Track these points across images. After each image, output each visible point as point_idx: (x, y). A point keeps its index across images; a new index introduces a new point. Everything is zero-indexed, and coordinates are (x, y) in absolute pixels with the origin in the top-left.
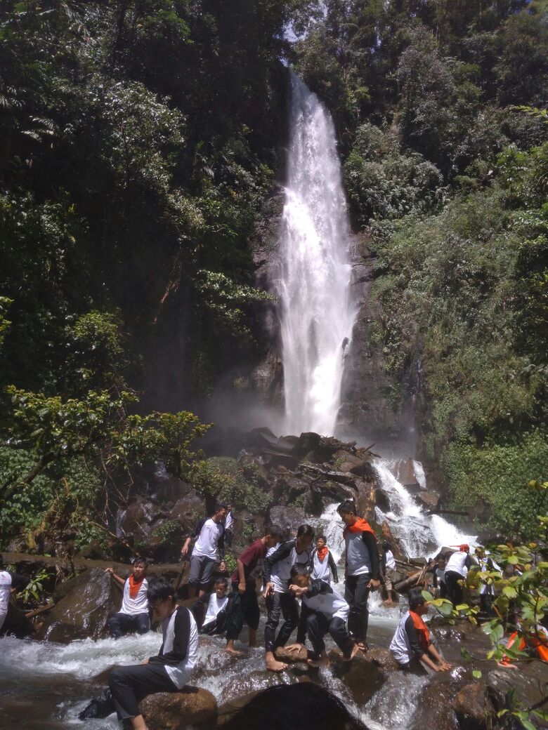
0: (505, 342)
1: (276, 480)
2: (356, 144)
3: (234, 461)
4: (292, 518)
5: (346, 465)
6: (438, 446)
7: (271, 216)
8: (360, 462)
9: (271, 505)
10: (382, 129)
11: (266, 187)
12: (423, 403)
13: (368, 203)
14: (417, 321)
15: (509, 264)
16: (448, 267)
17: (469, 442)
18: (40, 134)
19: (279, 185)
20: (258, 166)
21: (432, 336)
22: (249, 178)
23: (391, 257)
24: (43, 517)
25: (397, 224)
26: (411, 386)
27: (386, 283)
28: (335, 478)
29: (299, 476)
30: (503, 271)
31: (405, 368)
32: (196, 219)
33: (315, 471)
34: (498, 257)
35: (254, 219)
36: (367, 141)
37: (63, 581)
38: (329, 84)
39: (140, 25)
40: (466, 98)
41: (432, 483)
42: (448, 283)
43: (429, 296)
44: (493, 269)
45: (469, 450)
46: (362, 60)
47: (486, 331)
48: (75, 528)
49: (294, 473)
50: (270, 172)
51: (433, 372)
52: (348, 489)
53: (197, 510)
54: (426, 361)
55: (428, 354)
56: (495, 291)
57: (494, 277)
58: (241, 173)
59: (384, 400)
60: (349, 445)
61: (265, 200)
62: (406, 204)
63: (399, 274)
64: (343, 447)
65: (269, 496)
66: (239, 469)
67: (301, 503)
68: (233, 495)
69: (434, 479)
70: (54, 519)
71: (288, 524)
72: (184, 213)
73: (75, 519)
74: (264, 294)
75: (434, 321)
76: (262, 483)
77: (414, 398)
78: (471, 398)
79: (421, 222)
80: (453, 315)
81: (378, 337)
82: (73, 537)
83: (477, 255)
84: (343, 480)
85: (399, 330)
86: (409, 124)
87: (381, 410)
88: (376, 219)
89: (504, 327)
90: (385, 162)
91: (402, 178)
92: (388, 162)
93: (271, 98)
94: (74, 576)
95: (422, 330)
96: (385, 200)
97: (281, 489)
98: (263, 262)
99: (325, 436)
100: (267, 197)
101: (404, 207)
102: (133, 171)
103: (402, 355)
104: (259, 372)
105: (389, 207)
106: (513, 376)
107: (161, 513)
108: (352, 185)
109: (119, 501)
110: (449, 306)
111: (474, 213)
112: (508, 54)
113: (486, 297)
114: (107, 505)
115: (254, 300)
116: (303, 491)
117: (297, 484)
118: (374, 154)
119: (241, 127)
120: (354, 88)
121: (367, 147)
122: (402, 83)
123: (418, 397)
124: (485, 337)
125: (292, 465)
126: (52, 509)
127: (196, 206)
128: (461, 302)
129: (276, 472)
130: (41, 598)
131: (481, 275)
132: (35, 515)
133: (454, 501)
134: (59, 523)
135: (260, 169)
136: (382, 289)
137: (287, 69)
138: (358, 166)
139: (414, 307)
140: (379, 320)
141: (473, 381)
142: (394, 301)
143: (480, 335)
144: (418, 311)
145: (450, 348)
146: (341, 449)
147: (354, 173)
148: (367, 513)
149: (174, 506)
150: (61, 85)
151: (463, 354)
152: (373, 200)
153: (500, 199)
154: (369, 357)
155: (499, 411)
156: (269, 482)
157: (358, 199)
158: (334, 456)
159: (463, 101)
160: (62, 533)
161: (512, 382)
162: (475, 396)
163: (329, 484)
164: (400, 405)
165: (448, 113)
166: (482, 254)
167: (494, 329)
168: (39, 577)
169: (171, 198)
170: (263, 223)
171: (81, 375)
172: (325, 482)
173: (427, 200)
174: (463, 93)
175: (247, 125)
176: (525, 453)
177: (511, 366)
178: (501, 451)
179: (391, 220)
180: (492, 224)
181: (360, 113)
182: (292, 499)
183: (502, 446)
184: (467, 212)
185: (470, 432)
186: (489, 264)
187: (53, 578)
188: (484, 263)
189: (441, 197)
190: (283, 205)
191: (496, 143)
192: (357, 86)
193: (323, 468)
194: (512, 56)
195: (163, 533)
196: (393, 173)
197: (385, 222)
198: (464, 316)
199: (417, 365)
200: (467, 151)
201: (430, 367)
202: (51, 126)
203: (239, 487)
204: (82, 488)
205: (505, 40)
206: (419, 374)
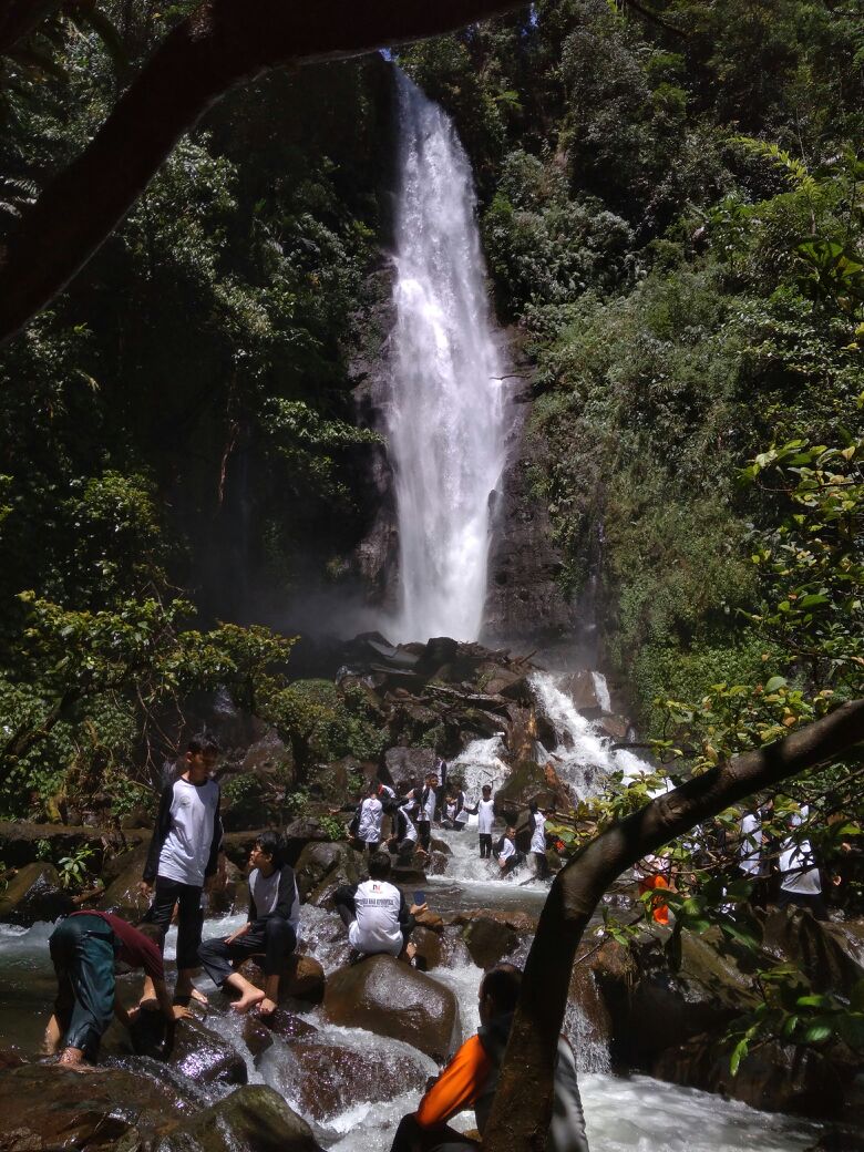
0: (720, 497)
1: (393, 710)
2: (502, 184)
3: (331, 684)
4: (418, 764)
5: (495, 685)
6: (628, 651)
7: (374, 303)
8: (514, 678)
9: (387, 746)
10: (541, 158)
11: (363, 256)
12: (606, 589)
13: (522, 279)
14: (598, 463)
15: (726, 378)
16: (639, 383)
17: (669, 645)
18: (19, 206)
19: (383, 252)
20: (350, 224)
21: (618, 489)
22: (336, 243)
23: (557, 365)
24: (62, 778)
25: (567, 311)
26: (590, 562)
27: (551, 404)
28: (478, 704)
29: (427, 703)
30: (719, 389)
31: (581, 535)
32: (259, 324)
33: (449, 695)
34: (711, 368)
35: (346, 308)
36: (519, 180)
37: (113, 857)
38: (457, 90)
39: (157, 15)
40: (666, 110)
41: (619, 704)
42: (641, 408)
43: (614, 428)
44: (704, 386)
45: (670, 656)
46: (507, 49)
47: (693, 480)
48: (109, 791)
49: (419, 699)
50: (368, 232)
51: (619, 542)
52: (497, 719)
53: (280, 758)
54: (610, 525)
55: (613, 515)
56: (706, 420)
57: (704, 399)
58: (324, 235)
59: (552, 584)
60: (500, 654)
61: (364, 278)
62: (581, 279)
63: (572, 390)
64: (493, 658)
65: (384, 734)
66: (339, 697)
67: (430, 742)
68: (331, 734)
69: (622, 699)
70: (77, 780)
71: (413, 773)
72: (241, 314)
73: (109, 778)
74: (367, 433)
75: (620, 467)
76: (372, 715)
77: (594, 580)
78: (672, 580)
79: (604, 308)
80: (647, 457)
81: (540, 488)
82: (108, 803)
83: (681, 363)
84: (490, 705)
85: (572, 477)
86: (583, 151)
87: (547, 599)
88: (535, 305)
89: (718, 474)
90: (546, 212)
91: (574, 238)
92: (552, 212)
93: (366, 113)
94: (126, 850)
95: (605, 478)
96: (548, 274)
97: (401, 722)
98: (363, 376)
99: (465, 642)
100: (366, 271)
101: (577, 284)
102: (159, 251)
103: (577, 516)
104: (364, 547)
105: (555, 284)
106: (730, 547)
107: (227, 765)
108: (497, 251)
109: (167, 751)
110: (643, 442)
111: (678, 299)
112: (731, 37)
113: (693, 430)
114: (149, 756)
115: (351, 442)
116: (433, 723)
117: (423, 715)
118: (531, 200)
119: (322, 161)
120: (495, 94)
121: (519, 188)
122: (570, 83)
123: (599, 579)
124: (691, 489)
125: (415, 686)
126: (73, 766)
127: (259, 302)
128: (657, 437)
129: (393, 698)
130: (84, 880)
131: (687, 396)
132: (50, 775)
133: (648, 730)
134: (85, 784)
135: (352, 228)
136: (544, 415)
137: (390, 65)
138: (505, 220)
139: (593, 442)
140: (543, 461)
141: (675, 554)
142: (563, 433)
143: (685, 487)
144: (599, 448)
145: (643, 506)
146: (488, 659)
147: (499, 231)
148: (524, 752)
149: (244, 754)
150: (45, 128)
151: (661, 515)
152: (529, 274)
153: (716, 278)
154: (527, 520)
155: (709, 598)
156: (383, 714)
157: (507, 272)
158: (477, 671)
159: (663, 114)
160: (90, 800)
161: (729, 555)
162: (678, 577)
163: (471, 712)
164: (574, 590)
165: (641, 132)
166: (688, 363)
167: (705, 478)
168: (80, 855)
169: (220, 291)
170: (360, 314)
171: (101, 568)
172: (464, 710)
173: (612, 273)
174: (661, 102)
175: (331, 158)
176: (746, 657)
177: (727, 533)
178: (714, 655)
179: (557, 304)
180: (704, 315)
181: (506, 131)
182: (417, 737)
183: (714, 649)
184: (666, 299)
185: (671, 630)
186: (698, 377)
187: (99, 854)
188: (691, 378)
189: (632, 269)
190: (391, 285)
191: (713, 181)
192: (500, 91)
193: (463, 690)
194: (737, 42)
195: (231, 793)
196: (558, 230)
197: (548, 308)
198: (663, 459)
199: (598, 531)
200: (670, 195)
201: (616, 535)
202: (34, 191)
203: (339, 722)
204: (112, 734)
205: (725, 16)
206: (601, 544)
